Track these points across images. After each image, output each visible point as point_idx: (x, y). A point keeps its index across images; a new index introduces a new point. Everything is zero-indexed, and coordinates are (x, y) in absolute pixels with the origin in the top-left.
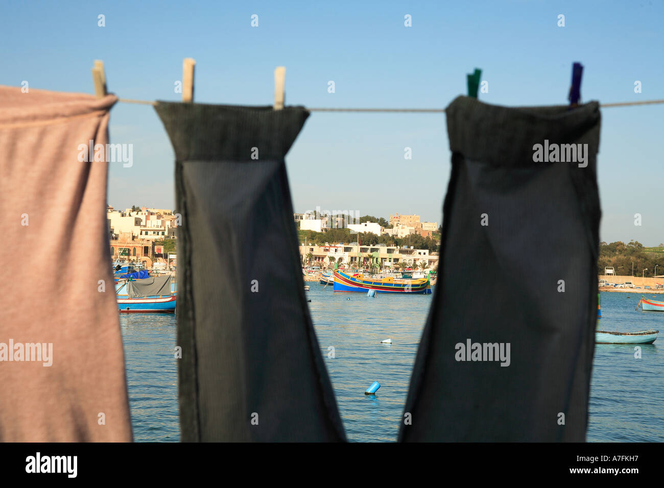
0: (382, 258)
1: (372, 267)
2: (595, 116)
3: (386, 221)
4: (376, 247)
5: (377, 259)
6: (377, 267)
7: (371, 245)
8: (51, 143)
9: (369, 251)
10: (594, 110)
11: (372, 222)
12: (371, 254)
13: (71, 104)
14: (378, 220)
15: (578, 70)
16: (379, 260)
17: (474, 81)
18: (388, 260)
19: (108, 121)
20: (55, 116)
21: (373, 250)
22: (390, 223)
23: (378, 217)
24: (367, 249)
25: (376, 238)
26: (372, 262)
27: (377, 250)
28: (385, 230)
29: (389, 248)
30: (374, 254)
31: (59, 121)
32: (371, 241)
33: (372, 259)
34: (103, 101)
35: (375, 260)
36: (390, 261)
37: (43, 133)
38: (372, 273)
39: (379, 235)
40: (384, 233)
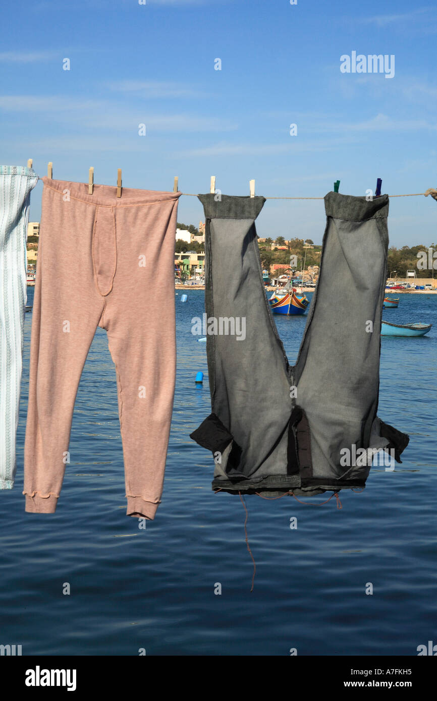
0: (192, 265)
1: (183, 274)
2: (387, 200)
3: (195, 229)
4: (186, 254)
5: (188, 266)
6: (188, 274)
7: (182, 252)
8: (153, 212)
9: (180, 258)
10: (387, 197)
11: (181, 229)
12: (182, 261)
13: (163, 195)
14: (188, 227)
15: (379, 182)
16: (190, 267)
17: (337, 186)
18: (198, 267)
19: (178, 203)
20: (156, 201)
21: (183, 257)
22: (199, 231)
23: (188, 224)
24: (178, 256)
25: (186, 245)
26: (182, 269)
27: (187, 257)
28: (195, 237)
29: (199, 255)
30: (185, 261)
31: (157, 203)
32: (181, 248)
33: (182, 266)
34: (176, 194)
35: (185, 267)
36: (200, 268)
37: (150, 208)
38: (183, 280)
39: (189, 242)
40: (193, 240)
